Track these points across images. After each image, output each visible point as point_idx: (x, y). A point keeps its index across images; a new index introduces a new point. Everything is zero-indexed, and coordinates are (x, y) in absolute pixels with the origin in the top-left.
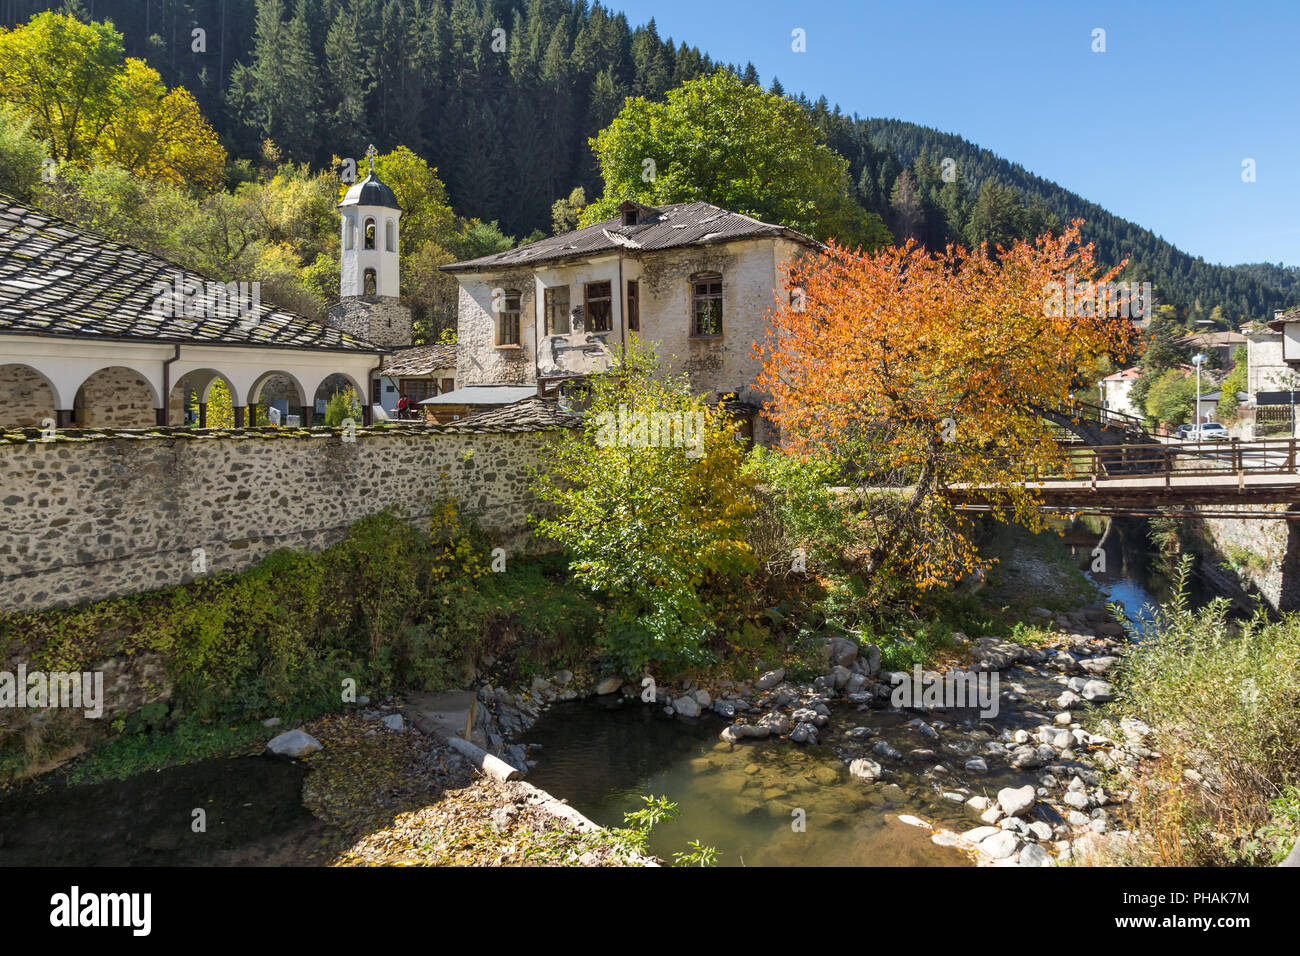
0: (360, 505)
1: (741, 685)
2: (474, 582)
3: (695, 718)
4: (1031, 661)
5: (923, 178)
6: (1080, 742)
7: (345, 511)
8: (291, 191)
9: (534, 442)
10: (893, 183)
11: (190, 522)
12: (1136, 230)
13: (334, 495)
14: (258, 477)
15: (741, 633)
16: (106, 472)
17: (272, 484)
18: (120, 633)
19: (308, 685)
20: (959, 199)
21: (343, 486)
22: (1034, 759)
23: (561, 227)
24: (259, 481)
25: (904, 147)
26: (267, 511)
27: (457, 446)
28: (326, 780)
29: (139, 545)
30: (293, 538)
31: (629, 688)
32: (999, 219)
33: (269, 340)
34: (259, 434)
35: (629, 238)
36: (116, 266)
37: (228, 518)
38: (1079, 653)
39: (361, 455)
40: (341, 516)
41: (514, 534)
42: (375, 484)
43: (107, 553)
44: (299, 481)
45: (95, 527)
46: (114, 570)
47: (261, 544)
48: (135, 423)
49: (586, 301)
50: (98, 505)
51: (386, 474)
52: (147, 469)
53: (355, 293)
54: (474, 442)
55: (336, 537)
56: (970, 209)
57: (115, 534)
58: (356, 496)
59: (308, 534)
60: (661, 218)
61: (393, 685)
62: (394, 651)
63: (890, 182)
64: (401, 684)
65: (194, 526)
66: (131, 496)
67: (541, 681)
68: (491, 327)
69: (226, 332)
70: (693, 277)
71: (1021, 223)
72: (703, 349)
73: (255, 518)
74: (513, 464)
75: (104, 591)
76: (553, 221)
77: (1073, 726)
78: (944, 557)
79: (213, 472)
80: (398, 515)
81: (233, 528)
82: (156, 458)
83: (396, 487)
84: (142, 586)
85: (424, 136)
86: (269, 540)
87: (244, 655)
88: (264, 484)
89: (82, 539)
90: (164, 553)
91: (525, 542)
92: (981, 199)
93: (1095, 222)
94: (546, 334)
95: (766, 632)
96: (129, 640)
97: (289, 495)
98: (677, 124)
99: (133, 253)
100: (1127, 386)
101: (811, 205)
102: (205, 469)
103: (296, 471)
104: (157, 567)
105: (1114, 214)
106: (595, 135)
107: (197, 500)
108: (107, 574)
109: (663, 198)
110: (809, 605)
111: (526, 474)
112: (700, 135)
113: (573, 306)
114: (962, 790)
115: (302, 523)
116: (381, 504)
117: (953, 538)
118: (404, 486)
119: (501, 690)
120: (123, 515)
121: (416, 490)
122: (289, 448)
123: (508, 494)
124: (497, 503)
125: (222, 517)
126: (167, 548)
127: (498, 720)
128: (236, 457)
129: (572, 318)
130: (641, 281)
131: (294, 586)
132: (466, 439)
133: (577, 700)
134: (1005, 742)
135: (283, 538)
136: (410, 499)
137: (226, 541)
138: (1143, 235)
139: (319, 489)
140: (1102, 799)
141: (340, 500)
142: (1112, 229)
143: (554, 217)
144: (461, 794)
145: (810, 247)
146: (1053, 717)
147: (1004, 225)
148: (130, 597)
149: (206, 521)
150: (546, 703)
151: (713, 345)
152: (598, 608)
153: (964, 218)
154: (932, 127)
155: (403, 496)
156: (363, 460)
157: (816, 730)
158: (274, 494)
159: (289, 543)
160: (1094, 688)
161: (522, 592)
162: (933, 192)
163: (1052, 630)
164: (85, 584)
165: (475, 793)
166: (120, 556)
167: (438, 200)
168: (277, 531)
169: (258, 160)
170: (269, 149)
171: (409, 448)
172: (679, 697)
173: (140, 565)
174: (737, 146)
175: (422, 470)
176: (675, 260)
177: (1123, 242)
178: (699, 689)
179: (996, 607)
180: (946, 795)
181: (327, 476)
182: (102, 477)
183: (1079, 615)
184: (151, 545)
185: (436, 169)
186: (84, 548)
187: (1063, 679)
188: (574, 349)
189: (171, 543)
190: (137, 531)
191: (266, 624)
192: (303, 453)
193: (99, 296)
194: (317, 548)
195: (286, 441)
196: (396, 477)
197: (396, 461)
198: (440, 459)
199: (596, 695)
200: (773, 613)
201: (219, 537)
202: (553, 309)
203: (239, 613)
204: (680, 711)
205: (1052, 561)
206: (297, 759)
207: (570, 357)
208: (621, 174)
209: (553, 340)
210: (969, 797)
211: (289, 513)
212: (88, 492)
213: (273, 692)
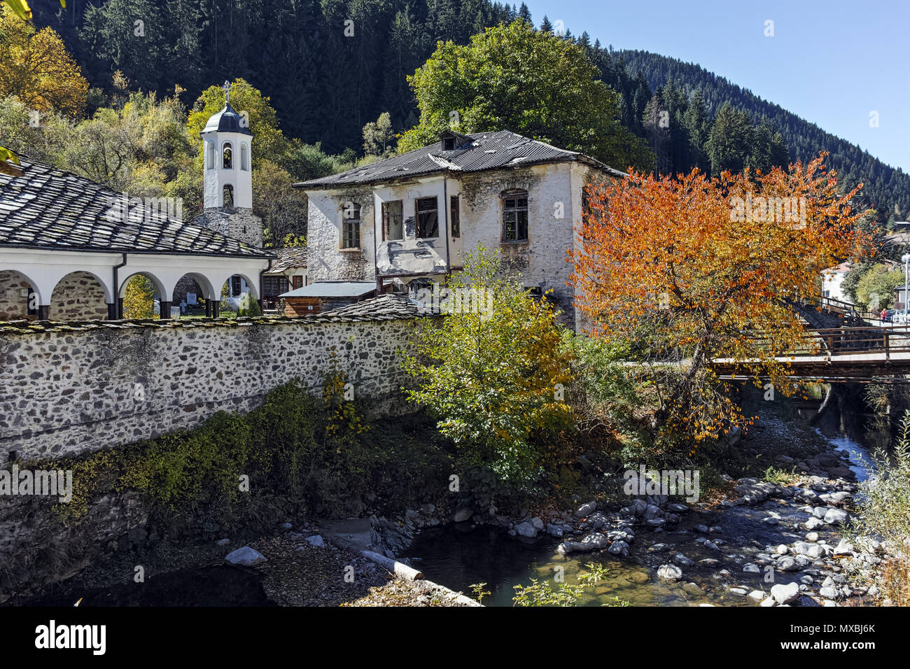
0: (273, 378)
1: (564, 514)
2: (357, 437)
3: (533, 538)
4: (782, 496)
5: (669, 101)
6: (827, 553)
7: (262, 383)
8: (150, 118)
9: (395, 328)
10: (644, 106)
11: (156, 391)
12: (845, 145)
13: (255, 370)
14: (202, 357)
15: (559, 475)
16: (98, 354)
17: (211, 362)
18: (111, 476)
19: (247, 514)
20: (700, 120)
21: (261, 363)
22: (794, 565)
23: (370, 146)
24: (202, 360)
25: (651, 75)
26: (208, 383)
27: (340, 331)
28: (279, 581)
29: (121, 409)
30: (227, 403)
31: (478, 517)
32: (733, 137)
33: (189, 248)
34: (201, 324)
35: (450, 161)
36: (65, 190)
37: (181, 388)
38: (818, 490)
39: (273, 339)
40: (260, 387)
41: (381, 400)
42: (283, 362)
43: (100, 415)
44: (230, 359)
45: (92, 395)
46: (105, 428)
47: (204, 408)
48: (80, 314)
49: (417, 213)
50: (93, 378)
51: (291, 354)
52: (126, 351)
53: (216, 205)
54: (352, 328)
55: (257, 402)
56: (709, 129)
57: (106, 401)
58: (270, 371)
59: (237, 400)
60: (474, 144)
61: (307, 514)
62: (307, 488)
63: (642, 106)
64: (312, 514)
65: (158, 394)
66: (115, 371)
67: (412, 512)
68: (336, 233)
69: (157, 242)
70: (503, 193)
71: (751, 140)
72: (512, 252)
73: (200, 388)
74: (380, 345)
75: (99, 444)
76: (364, 141)
77: (820, 542)
78: (716, 415)
79: (171, 352)
80: (300, 386)
81: (186, 396)
82: (132, 342)
83: (298, 364)
84: (124, 440)
85: (250, 67)
86: (210, 405)
87: (199, 492)
88: (206, 362)
89: (83, 405)
90: (139, 415)
91: (389, 406)
92: (719, 120)
93: (811, 139)
94: (384, 240)
95: (578, 475)
96: (118, 481)
97: (223, 371)
98: (480, 64)
99: (74, 179)
100: (840, 277)
101: (592, 132)
102: (166, 351)
103: (228, 352)
104: (134, 426)
105: (828, 132)
106: (413, 74)
107: (160, 374)
108: (101, 431)
109: (470, 127)
110: (609, 454)
111: (389, 353)
112: (500, 73)
113: (405, 218)
114: (743, 586)
115: (233, 392)
116: (287, 377)
117: (721, 401)
118: (303, 363)
119: (383, 518)
120: (110, 386)
121: (311, 366)
122: (223, 334)
123: (377, 369)
124: (369, 375)
125: (177, 387)
126: (141, 411)
127: (385, 540)
128: (187, 341)
129: (405, 227)
130: (461, 197)
131: (229, 441)
132: (347, 326)
133: (439, 526)
134: (771, 554)
135: (220, 404)
136: (307, 373)
137: (181, 406)
138: (851, 150)
139: (244, 365)
140: (848, 592)
141: (259, 374)
142: (825, 144)
143: (365, 138)
144: (383, 590)
145: (597, 168)
146: (804, 536)
147: (737, 143)
148: (117, 448)
149: (167, 391)
150: (417, 528)
151: (520, 248)
152: (450, 457)
153: (704, 136)
154: (675, 57)
155: (302, 370)
156: (274, 343)
157: (627, 545)
158: (213, 370)
159: (224, 407)
160: (833, 514)
161: (391, 445)
162: (678, 114)
163: (796, 472)
164: (87, 439)
165: (393, 589)
166: (109, 417)
167: (271, 124)
168: (215, 398)
169: (109, 88)
170: (118, 79)
171: (306, 333)
172: (519, 523)
173: (123, 424)
174: (531, 82)
175: (316, 351)
176: (489, 180)
177: (835, 155)
178: (533, 517)
179: (751, 455)
180: (732, 590)
181: (249, 356)
182: (95, 358)
183: (814, 461)
184: (131, 408)
185: (269, 98)
186: (84, 411)
187: (808, 508)
188: (407, 252)
189: (144, 408)
190: (120, 398)
191: (212, 469)
192: (233, 338)
193: (60, 215)
194: (243, 411)
195: (220, 329)
196: (297, 356)
197: (297, 344)
198: (328, 342)
199: (453, 523)
200: (582, 459)
201: (176, 403)
202: (388, 219)
203: (192, 460)
204: (521, 532)
205: (790, 420)
206: (251, 568)
207: (404, 259)
208: (434, 105)
209: (389, 245)
210: (749, 591)
211: (223, 384)
212: (86, 369)
213: (222, 520)
